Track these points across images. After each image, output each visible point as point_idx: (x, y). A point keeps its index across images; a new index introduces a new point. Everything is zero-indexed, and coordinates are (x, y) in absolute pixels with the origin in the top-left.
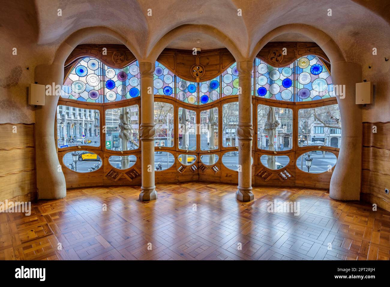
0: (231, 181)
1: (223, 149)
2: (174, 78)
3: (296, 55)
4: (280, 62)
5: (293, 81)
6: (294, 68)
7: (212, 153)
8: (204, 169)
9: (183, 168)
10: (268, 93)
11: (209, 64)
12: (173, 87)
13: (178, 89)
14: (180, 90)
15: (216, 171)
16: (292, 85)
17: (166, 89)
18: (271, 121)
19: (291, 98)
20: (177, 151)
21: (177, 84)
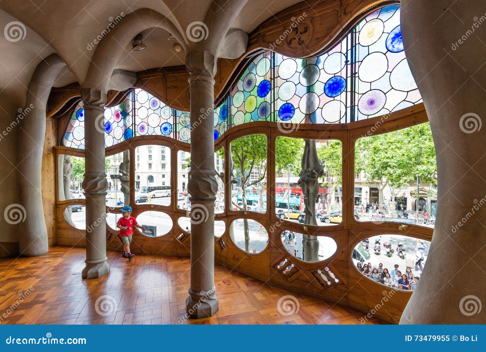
1: (229, 214)
7: (218, 218)
13: (179, 125)
14: (182, 127)
15: (223, 247)
17: (163, 126)
21: (178, 118)
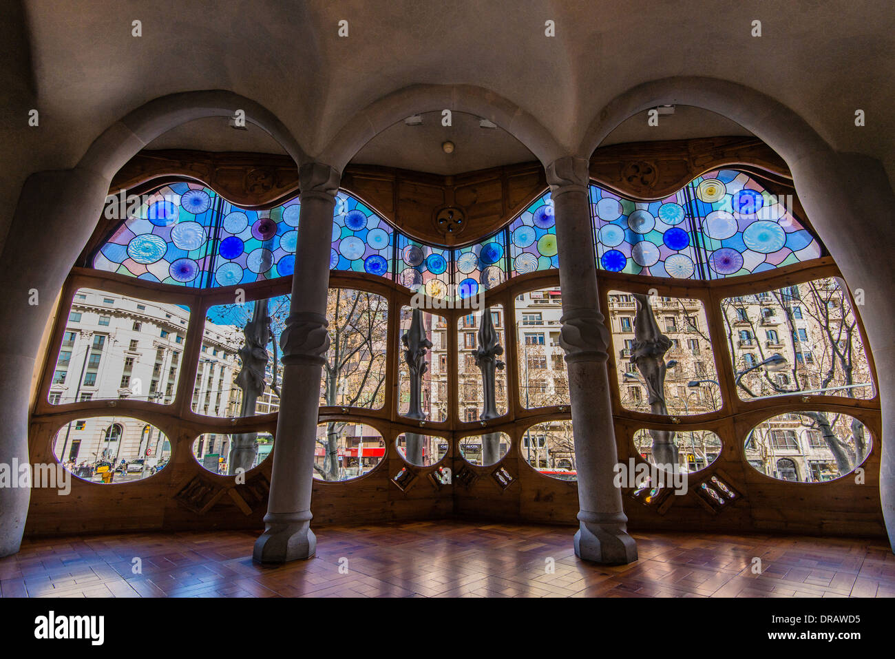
0: (551, 515)
1: (521, 416)
2: (392, 238)
3: (690, 167)
4: (653, 185)
5: (690, 234)
6: (689, 203)
7: (491, 430)
8: (470, 480)
9: (409, 474)
10: (629, 264)
11: (477, 202)
12: (391, 257)
13: (401, 262)
14: (406, 266)
15: (506, 483)
16: (691, 243)
17: (370, 261)
18: (647, 335)
19: (694, 273)
20: (393, 422)
21: (400, 251)
